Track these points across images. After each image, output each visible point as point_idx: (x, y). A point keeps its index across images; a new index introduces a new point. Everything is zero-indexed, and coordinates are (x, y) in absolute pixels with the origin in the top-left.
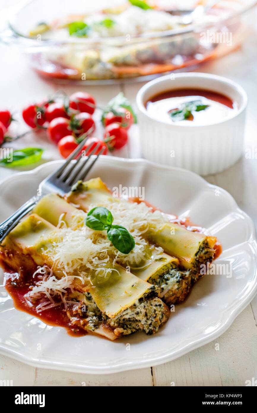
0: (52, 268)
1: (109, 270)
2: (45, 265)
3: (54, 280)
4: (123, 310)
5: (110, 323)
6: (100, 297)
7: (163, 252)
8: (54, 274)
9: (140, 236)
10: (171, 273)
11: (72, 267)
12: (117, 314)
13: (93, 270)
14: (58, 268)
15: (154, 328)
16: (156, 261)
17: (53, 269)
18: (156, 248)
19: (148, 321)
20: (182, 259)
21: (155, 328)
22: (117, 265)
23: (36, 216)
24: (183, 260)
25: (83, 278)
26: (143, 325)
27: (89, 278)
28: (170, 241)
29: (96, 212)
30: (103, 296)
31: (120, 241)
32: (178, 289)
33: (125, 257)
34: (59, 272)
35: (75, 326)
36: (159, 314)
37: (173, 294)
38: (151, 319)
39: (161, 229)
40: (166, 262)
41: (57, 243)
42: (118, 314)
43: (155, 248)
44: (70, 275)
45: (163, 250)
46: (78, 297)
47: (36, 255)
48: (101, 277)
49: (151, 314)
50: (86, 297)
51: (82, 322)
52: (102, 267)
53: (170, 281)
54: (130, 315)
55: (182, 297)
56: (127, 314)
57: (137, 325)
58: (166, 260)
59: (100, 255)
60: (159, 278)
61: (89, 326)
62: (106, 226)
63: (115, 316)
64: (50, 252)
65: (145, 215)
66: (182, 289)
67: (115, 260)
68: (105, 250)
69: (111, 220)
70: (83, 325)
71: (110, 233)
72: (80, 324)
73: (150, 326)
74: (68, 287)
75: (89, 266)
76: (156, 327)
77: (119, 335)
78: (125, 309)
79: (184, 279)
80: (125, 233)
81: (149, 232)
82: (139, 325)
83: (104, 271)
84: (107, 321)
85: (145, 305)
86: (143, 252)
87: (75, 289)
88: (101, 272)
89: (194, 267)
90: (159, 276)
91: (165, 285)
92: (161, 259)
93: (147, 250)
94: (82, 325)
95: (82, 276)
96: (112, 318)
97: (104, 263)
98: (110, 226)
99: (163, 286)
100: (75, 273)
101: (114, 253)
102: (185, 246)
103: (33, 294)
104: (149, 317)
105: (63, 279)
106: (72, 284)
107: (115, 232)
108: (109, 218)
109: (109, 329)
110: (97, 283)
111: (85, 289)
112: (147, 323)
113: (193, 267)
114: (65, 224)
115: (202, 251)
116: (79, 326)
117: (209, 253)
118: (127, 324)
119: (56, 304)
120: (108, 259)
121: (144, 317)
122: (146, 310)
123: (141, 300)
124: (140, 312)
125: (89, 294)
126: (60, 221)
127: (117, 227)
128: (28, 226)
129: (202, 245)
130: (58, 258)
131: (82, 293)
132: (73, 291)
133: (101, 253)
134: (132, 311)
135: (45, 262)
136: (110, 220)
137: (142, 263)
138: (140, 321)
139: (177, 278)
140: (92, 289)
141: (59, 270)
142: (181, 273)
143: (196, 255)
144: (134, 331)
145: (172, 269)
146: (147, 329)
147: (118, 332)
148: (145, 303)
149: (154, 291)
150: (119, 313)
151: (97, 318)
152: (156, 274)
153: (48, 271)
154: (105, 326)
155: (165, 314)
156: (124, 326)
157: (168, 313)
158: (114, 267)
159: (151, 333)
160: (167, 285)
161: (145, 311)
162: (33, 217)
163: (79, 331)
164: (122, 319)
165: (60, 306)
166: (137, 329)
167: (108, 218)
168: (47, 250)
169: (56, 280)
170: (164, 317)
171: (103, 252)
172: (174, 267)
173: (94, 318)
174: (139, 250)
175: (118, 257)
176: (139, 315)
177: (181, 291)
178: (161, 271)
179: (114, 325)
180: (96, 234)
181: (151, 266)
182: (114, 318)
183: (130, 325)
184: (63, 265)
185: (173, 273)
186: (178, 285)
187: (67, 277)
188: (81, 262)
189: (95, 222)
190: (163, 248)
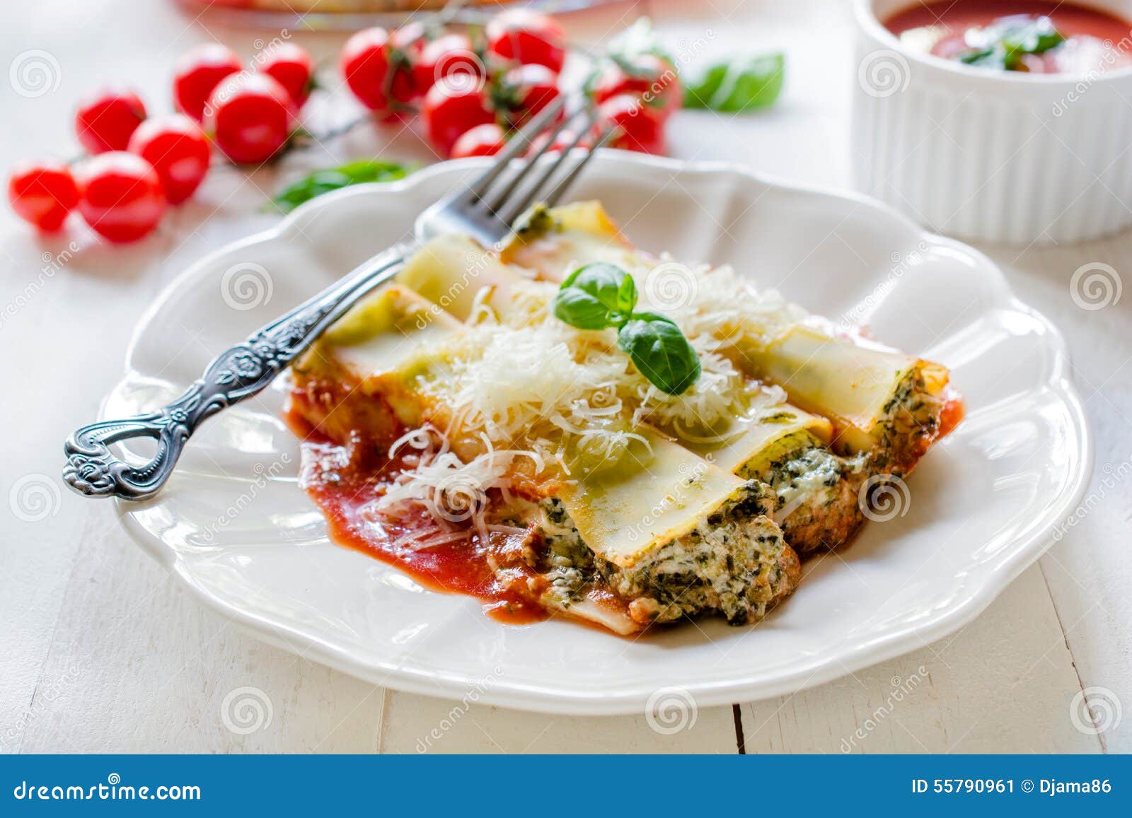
0: (447, 433)
1: (621, 438)
2: (427, 423)
3: (452, 466)
4: (659, 543)
5: (617, 585)
6: (591, 511)
7: (785, 399)
8: (452, 449)
9: (716, 352)
10: (808, 458)
11: (508, 424)
12: (640, 553)
13: (573, 435)
14: (466, 430)
15: (751, 605)
16: (764, 423)
17: (450, 436)
18: (765, 389)
19: (734, 583)
20: (842, 421)
21: (756, 607)
22: (645, 426)
23: (407, 292)
24: (846, 424)
25: (542, 455)
26: (718, 595)
27: (559, 456)
28: (808, 371)
29: (585, 277)
30: (600, 509)
31: (657, 355)
32: (829, 504)
33: (670, 405)
34: (467, 441)
35: (512, 594)
36: (768, 565)
37: (812, 517)
38: (743, 577)
39: (780, 337)
40: (793, 426)
41: (465, 362)
42: (643, 553)
43: (760, 391)
44: (503, 448)
45: (786, 395)
46: (521, 515)
47: (402, 395)
48: (595, 457)
49: (746, 561)
50: (548, 512)
51: (531, 581)
52: (599, 426)
53: (805, 478)
54: (681, 563)
55: (839, 530)
56: (670, 558)
57: (699, 595)
58: (792, 420)
59: (595, 398)
60: (770, 469)
61: (553, 593)
62: (615, 313)
63: (637, 559)
64: (442, 385)
65: (732, 295)
66: (840, 508)
67: (637, 413)
68: (611, 384)
69: (632, 296)
70: (534, 591)
71: (628, 332)
72: (528, 589)
73: (740, 600)
74: (494, 484)
75: (559, 422)
76: (759, 604)
77: (643, 619)
78: (666, 541)
79: (846, 479)
80: (671, 335)
81: (745, 344)
82: (707, 595)
83: (604, 438)
84: (610, 579)
85: (728, 535)
86: (725, 395)
87: (514, 492)
88: (595, 442)
89: (879, 444)
90: (772, 463)
91: (789, 489)
92: (778, 418)
93: (736, 392)
94: (531, 590)
95: (537, 450)
96: (626, 567)
97: (607, 417)
98: (628, 317)
99: (784, 491)
100: (519, 441)
101: (636, 392)
102: (852, 384)
103: (388, 505)
104: (736, 571)
105: (479, 460)
106: (508, 475)
107: (642, 329)
108: (627, 290)
109: (615, 604)
110: (583, 472)
111: (544, 488)
112: (729, 589)
113: (876, 444)
114: (491, 315)
115: (904, 401)
116: (522, 592)
117: (925, 407)
118: (672, 591)
119: (455, 534)
120: (618, 407)
121: (722, 571)
122: (731, 549)
123: (714, 521)
124: (710, 553)
125: (556, 502)
126: (478, 307)
127: (649, 318)
128: (381, 318)
129: (906, 384)
130: (464, 402)
131: (536, 501)
132: (506, 496)
133: (596, 390)
134: (686, 551)
135: (428, 413)
136: (627, 297)
137: (721, 426)
138: (710, 582)
139: (826, 471)
140: (568, 486)
141: (469, 435)
142: (839, 462)
143: (887, 408)
144: (691, 610)
145: (811, 448)
146: (730, 605)
147: (643, 611)
148: (728, 528)
149: (755, 497)
150: (647, 550)
151: (580, 573)
152: (762, 458)
153: (436, 441)
154: (601, 596)
155: (786, 571)
156: (660, 594)
157: (794, 572)
158: (634, 430)
159: (741, 620)
160: (796, 490)
161: (728, 552)
162: (397, 293)
163: (523, 608)
164: (657, 574)
165: (468, 539)
166: (701, 608)
167: (620, 292)
168: (435, 383)
169: (457, 462)
170: (784, 579)
171: (605, 387)
172: (818, 442)
173: (571, 572)
174: (711, 386)
175: (647, 405)
176: (706, 563)
177: (837, 513)
178: (778, 451)
179: (630, 589)
180: (582, 342)
181: (748, 434)
182: (631, 567)
183: (678, 594)
184: (481, 421)
185: (814, 458)
186: (830, 491)
187: (491, 455)
188: (536, 412)
189: (583, 305)
190: (785, 389)
